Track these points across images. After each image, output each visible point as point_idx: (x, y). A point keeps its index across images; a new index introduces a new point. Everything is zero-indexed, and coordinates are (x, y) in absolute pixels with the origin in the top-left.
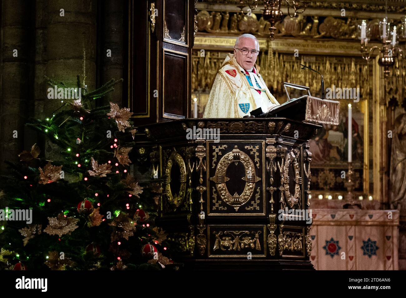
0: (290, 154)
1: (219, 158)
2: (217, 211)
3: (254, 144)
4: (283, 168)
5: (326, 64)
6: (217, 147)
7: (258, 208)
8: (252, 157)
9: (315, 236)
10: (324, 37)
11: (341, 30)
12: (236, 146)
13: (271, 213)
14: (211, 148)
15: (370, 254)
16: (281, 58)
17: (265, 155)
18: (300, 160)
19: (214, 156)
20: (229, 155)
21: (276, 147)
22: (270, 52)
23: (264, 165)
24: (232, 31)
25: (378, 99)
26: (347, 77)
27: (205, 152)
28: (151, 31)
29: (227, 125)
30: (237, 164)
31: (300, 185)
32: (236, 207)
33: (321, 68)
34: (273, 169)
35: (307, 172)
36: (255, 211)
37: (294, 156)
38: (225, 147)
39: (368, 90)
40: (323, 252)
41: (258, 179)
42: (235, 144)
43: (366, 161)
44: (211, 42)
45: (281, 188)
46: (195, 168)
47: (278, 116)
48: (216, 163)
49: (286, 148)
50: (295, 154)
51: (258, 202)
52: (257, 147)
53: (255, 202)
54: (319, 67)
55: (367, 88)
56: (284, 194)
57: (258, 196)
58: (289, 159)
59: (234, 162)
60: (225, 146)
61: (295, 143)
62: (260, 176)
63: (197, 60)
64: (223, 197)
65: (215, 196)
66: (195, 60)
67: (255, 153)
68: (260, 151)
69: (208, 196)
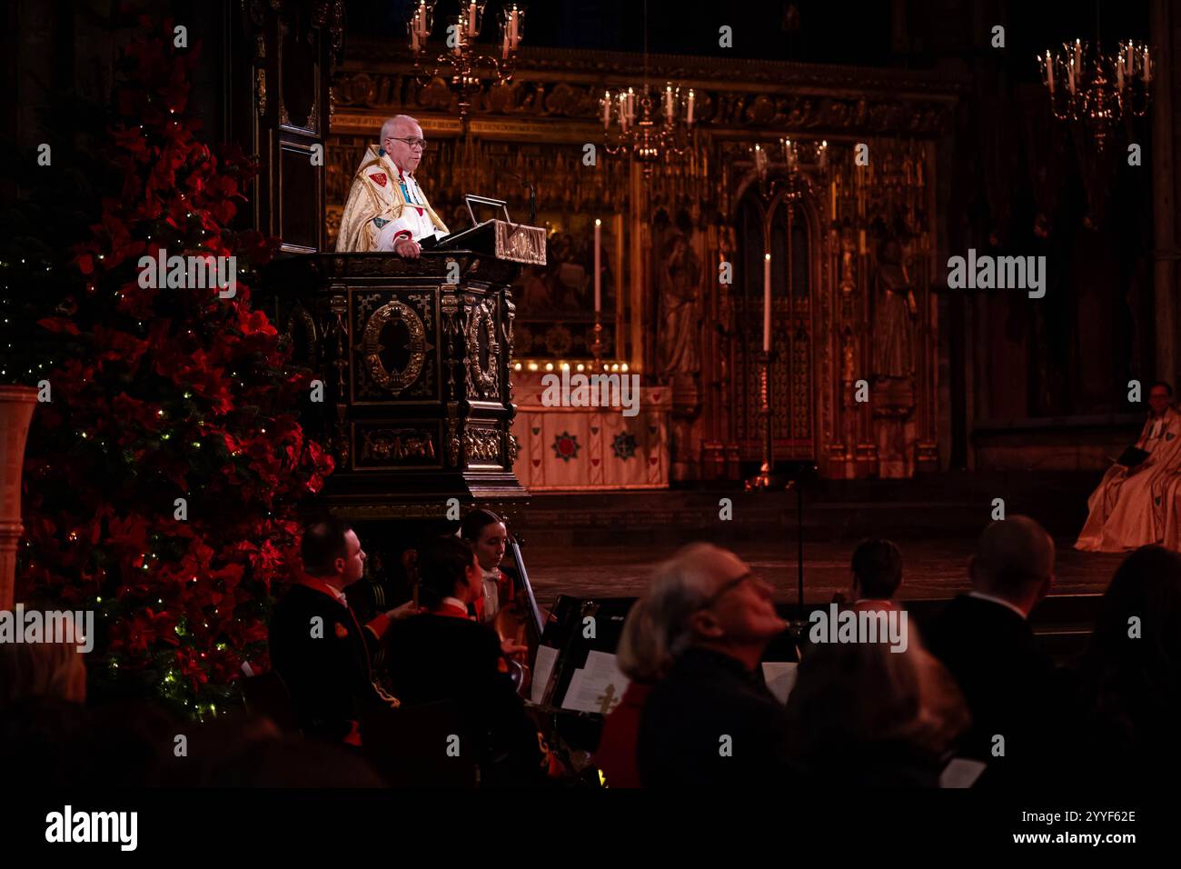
0: (481, 308)
1: (368, 314)
2: (365, 398)
3: (423, 293)
4: (469, 331)
5: (556, 158)
6: (365, 298)
7: (430, 393)
8: (420, 313)
9: (538, 429)
10: (552, 115)
11: (579, 105)
12: (394, 296)
13: (450, 401)
14: (355, 299)
15: (624, 455)
16: (486, 148)
17: (441, 310)
18: (496, 316)
19: (359, 312)
20: (383, 309)
21: (457, 297)
22: (469, 139)
23: (438, 325)
24: (408, 106)
25: (638, 211)
26: (589, 178)
27: (346, 305)
28: (260, 113)
29: (380, 262)
30: (396, 324)
31: (497, 356)
32: (396, 391)
33: (550, 164)
34: (453, 331)
35: (508, 335)
36: (425, 397)
37: (486, 310)
38: (377, 298)
39: (623, 199)
40: (551, 453)
41: (429, 347)
42: (394, 292)
43: (619, 309)
44: (374, 123)
45: (466, 361)
46: (329, 333)
47: (460, 249)
48: (364, 324)
49: (474, 299)
50: (488, 307)
51: (429, 382)
52: (428, 297)
53: (425, 384)
54: (546, 162)
55: (620, 196)
56: (471, 369)
57: (429, 373)
58: (478, 315)
59: (391, 321)
60: (376, 295)
61: (487, 290)
62: (434, 343)
63: (353, 151)
64: (374, 376)
65: (362, 374)
66: (349, 151)
67: (424, 306)
68: (432, 303)
69: (352, 375)
